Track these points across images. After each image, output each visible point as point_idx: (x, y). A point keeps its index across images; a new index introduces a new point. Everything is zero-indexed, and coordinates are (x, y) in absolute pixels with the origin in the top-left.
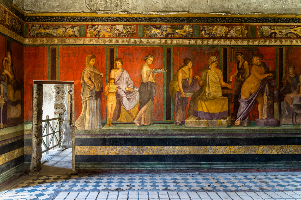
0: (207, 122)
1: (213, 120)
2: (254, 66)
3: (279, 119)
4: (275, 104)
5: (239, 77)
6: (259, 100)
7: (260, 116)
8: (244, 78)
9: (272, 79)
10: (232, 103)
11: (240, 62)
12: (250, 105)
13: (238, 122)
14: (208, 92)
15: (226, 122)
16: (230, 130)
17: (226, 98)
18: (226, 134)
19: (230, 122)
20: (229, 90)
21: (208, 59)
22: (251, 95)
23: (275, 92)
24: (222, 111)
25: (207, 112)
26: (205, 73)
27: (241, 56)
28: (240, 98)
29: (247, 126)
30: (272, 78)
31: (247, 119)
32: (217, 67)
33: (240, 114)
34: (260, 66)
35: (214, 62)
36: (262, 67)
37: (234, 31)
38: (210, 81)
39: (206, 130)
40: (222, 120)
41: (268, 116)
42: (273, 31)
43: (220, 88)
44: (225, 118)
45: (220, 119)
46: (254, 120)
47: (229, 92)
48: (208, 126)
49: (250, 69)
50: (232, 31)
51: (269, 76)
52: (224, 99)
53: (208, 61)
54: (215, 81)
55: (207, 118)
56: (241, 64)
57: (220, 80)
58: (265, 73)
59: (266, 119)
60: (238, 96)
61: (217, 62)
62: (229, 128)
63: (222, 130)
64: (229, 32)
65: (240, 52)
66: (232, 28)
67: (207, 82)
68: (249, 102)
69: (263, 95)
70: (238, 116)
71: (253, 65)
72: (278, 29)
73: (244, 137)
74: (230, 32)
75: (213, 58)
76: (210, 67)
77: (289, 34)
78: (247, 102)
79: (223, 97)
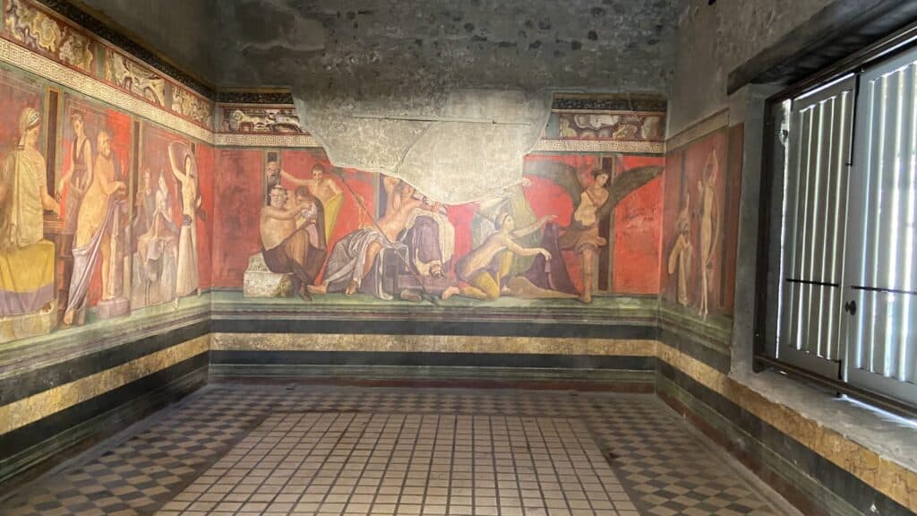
0: (12, 323)
1: (23, 317)
2: (100, 156)
3: (128, 297)
4: (126, 259)
5: (74, 184)
6: (104, 249)
7: (104, 293)
8: (83, 188)
9: (122, 197)
10: (62, 258)
11: (79, 141)
12: (90, 263)
13: (69, 315)
14: (16, 224)
15: (48, 318)
16: (55, 339)
17: (51, 243)
18: (47, 354)
19: (55, 317)
20: (57, 220)
21: (19, 113)
22: (93, 235)
23: (127, 229)
24: (43, 285)
25: (12, 290)
26: (10, 159)
27: (80, 122)
28: (75, 247)
29: (85, 324)
30: (123, 193)
31: (84, 305)
32: (37, 146)
33: (74, 290)
34: (107, 158)
35: (30, 128)
36: (111, 162)
37: (71, 44)
38: (21, 190)
39: (7, 351)
40: (42, 313)
41: (116, 290)
42: (127, 74)
43: (41, 213)
44: (47, 307)
45: (38, 311)
46: (95, 305)
47: (57, 226)
48: (12, 338)
49: (93, 164)
50: (68, 43)
51: (120, 189)
52: (46, 248)
53: (18, 120)
54: (31, 190)
55: (10, 311)
56: (79, 146)
57: (41, 187)
58: (114, 180)
59: (113, 299)
60: (71, 239)
61: (36, 129)
62: (53, 336)
63: (40, 344)
64: (62, 45)
65: (80, 113)
66: (68, 34)
67: (15, 193)
68: (89, 254)
69: (110, 237)
70: (70, 298)
71: (98, 154)
72: (134, 72)
73: (79, 356)
74: (65, 44)
75: (30, 115)
76: (22, 143)
77: (147, 91)
78: (85, 255)
79: (45, 242)
